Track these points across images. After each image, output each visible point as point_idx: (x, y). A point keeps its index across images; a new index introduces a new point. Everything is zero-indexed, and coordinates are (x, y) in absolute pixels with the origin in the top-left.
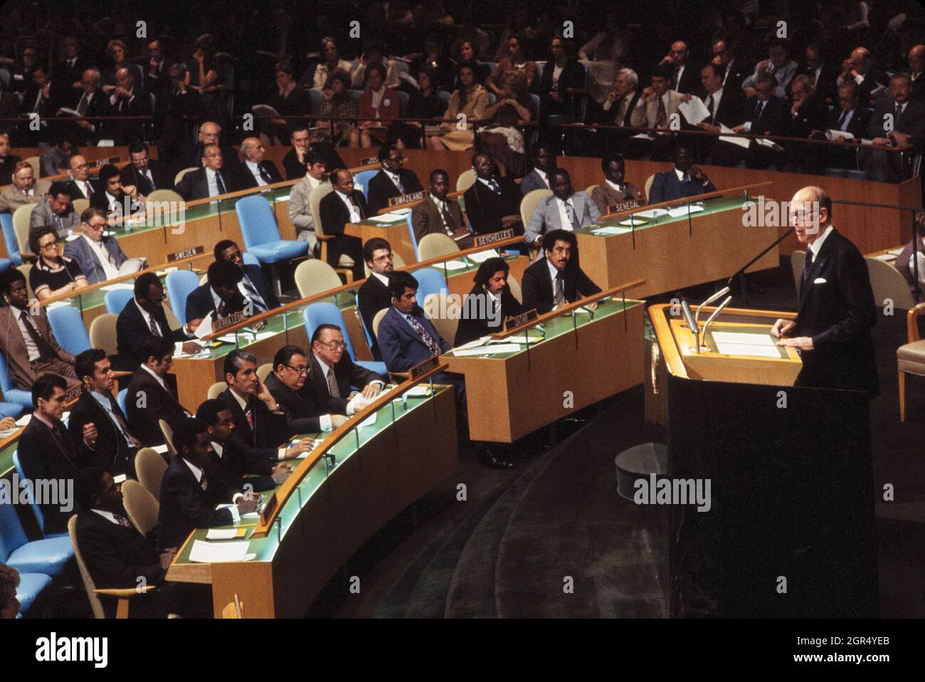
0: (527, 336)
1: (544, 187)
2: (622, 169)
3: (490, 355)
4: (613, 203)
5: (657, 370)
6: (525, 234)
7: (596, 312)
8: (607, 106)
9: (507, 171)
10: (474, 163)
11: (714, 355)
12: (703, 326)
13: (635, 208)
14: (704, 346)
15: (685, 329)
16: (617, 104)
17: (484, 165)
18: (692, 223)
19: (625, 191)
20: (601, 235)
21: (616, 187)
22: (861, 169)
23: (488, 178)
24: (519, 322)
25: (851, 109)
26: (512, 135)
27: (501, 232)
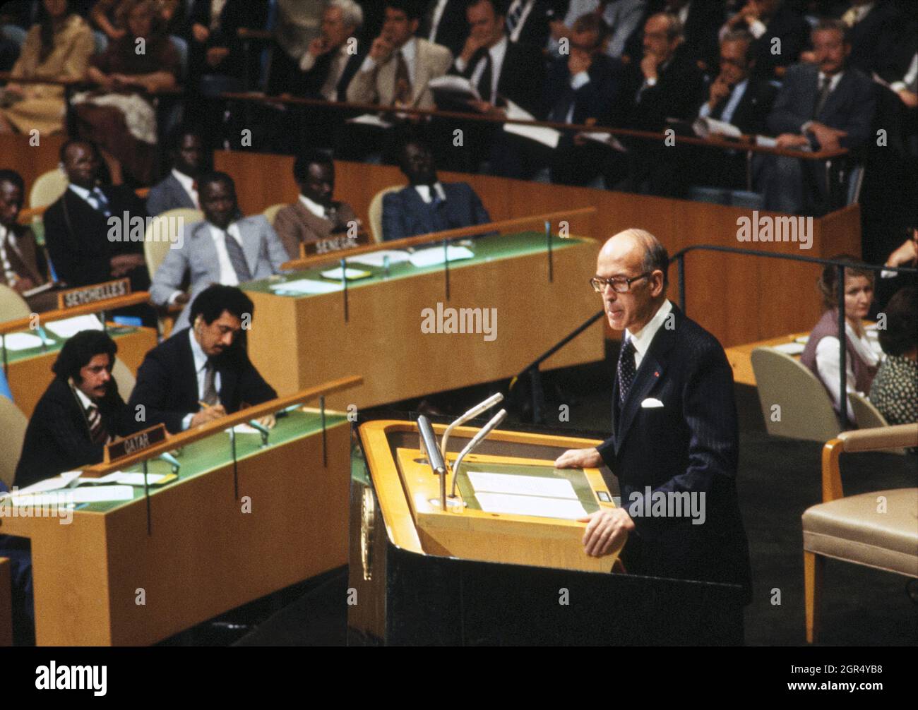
0: (146, 472)
1: (187, 204)
2: (329, 178)
3: (78, 505)
4: (310, 237)
5: (370, 537)
6: (152, 289)
7: (271, 432)
8: (307, 62)
9: (125, 174)
10: (65, 158)
11: (472, 513)
12: (453, 461)
13: (350, 248)
14: (453, 496)
15: (422, 464)
16: (325, 61)
17: (82, 161)
18: (452, 279)
19: (334, 218)
20: (287, 296)
21: (318, 210)
22: (755, 189)
23: (88, 185)
24: (132, 446)
25: (739, 81)
26: (135, 111)
27: (107, 284)
